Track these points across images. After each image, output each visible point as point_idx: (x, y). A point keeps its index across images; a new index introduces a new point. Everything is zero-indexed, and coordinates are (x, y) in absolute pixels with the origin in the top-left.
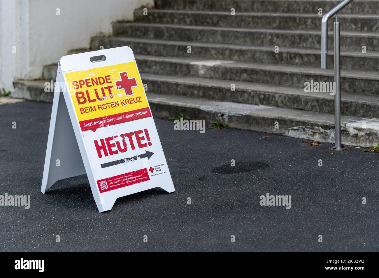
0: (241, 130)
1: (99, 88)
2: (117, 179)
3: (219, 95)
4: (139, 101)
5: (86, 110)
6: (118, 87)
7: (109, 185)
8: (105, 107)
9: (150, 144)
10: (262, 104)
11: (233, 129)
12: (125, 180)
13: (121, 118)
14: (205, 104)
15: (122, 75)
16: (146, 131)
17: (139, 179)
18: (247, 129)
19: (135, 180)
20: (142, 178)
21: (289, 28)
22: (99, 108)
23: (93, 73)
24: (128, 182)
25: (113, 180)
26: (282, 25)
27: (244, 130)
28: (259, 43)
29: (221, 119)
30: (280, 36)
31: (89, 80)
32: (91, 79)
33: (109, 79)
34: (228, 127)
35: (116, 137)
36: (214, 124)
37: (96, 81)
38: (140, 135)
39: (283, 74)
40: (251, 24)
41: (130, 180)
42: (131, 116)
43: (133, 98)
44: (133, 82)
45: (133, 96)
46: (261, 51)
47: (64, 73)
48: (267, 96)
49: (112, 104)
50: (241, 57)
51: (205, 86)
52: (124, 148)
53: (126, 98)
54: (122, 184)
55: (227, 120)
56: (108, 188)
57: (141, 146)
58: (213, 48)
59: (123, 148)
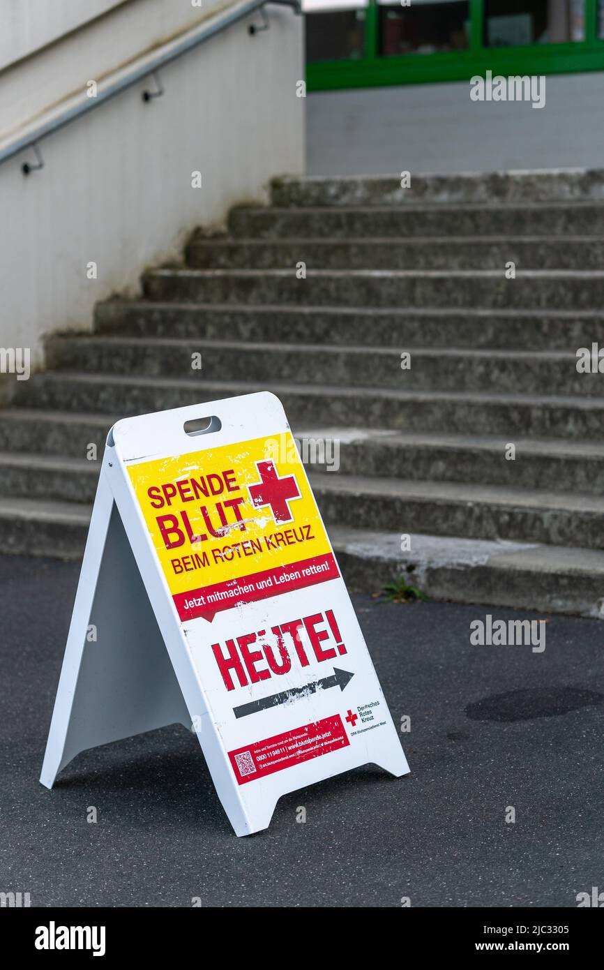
0: (463, 603)
1: (210, 502)
2: (273, 746)
3: (384, 516)
4: (308, 538)
5: (185, 564)
6: (256, 500)
7: (257, 763)
8: (229, 556)
9: (343, 650)
10: (505, 536)
11: (441, 602)
12: (293, 747)
13: (268, 583)
14: (357, 541)
15: (263, 467)
16: (330, 614)
17: (326, 743)
18: (481, 601)
19: (317, 746)
20: (331, 742)
21: (522, 346)
22: (217, 558)
23: (193, 465)
24: (300, 752)
25: (265, 749)
26: (502, 338)
27: (472, 604)
28: (451, 382)
29: (405, 579)
30: (510, 367)
31: (185, 482)
32: (190, 481)
33: (234, 480)
34: (427, 599)
35: (262, 633)
36: (387, 589)
37: (202, 486)
38: (318, 628)
39: (546, 461)
40: (418, 338)
41: (304, 748)
42: (293, 576)
43: (294, 530)
44: (289, 487)
45: (292, 524)
46: (470, 405)
47: (124, 465)
48: (519, 517)
49: (245, 545)
50: (415, 419)
51: (343, 494)
52: (284, 662)
53: (277, 529)
54: (287, 758)
55: (422, 580)
56: (255, 771)
57: (322, 656)
58: (335, 399)
59: (280, 663)
